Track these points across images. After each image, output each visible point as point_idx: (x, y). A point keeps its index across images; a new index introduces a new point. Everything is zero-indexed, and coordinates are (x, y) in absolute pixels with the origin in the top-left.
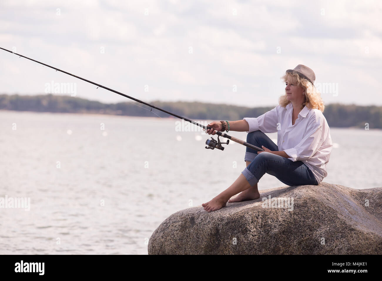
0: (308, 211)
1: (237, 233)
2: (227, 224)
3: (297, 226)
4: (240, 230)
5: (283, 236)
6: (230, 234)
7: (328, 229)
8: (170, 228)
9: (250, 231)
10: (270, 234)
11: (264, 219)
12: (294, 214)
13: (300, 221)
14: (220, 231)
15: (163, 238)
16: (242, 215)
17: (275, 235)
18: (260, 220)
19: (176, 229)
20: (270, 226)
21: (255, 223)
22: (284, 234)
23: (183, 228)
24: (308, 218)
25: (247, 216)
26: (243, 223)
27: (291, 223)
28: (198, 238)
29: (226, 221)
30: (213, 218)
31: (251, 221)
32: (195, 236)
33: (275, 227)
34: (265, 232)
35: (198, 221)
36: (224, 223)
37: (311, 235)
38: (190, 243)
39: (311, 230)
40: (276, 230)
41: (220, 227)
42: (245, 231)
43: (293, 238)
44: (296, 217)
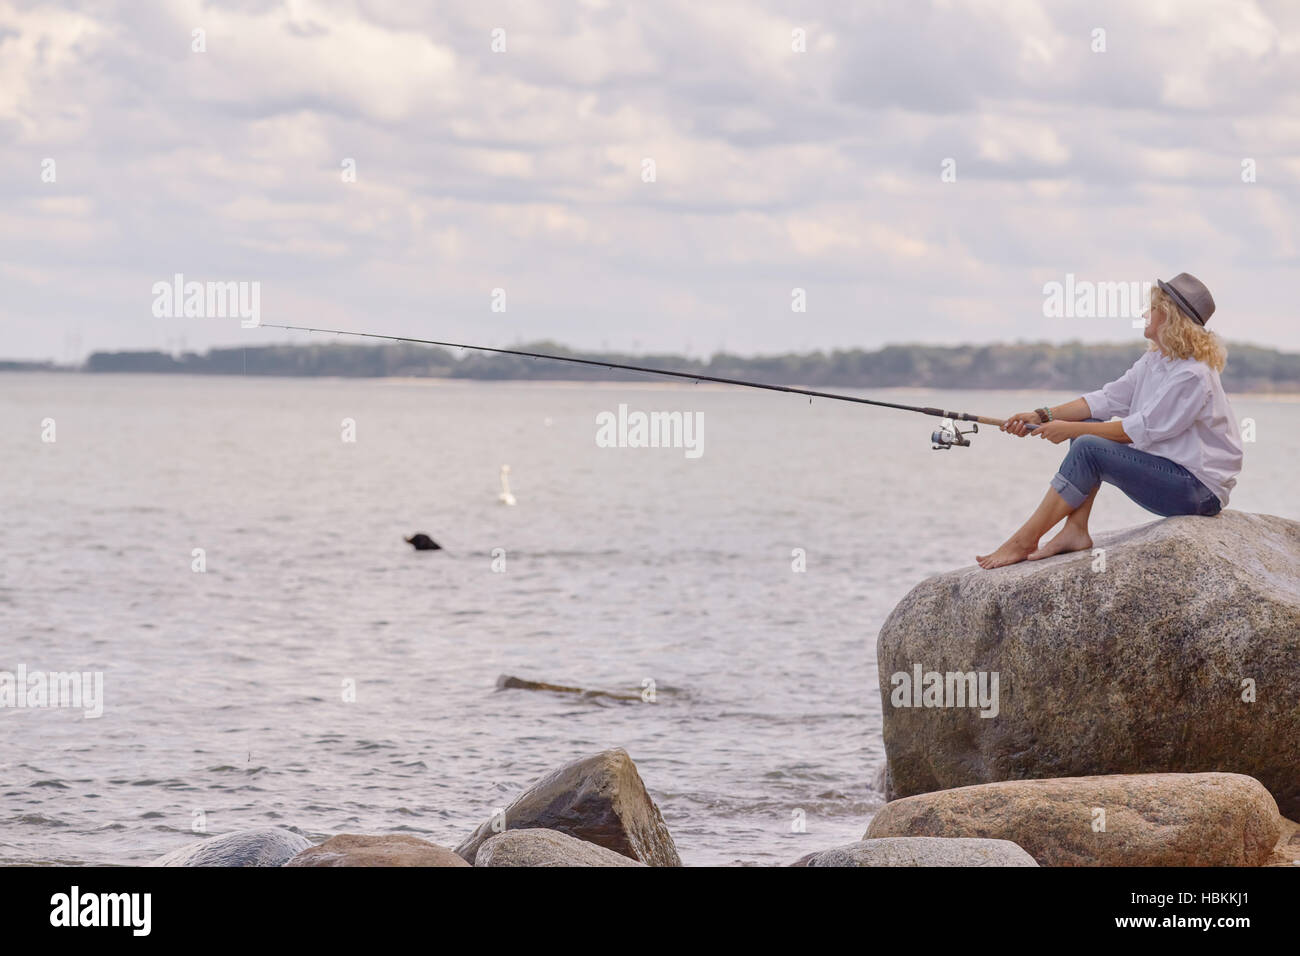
0: (1174, 566)
1: (1033, 613)
2: (1016, 595)
3: (1151, 595)
4: (1040, 606)
5: (1123, 615)
6: (1021, 615)
7: (1212, 600)
8: (916, 608)
9: (1059, 608)
10: (1098, 613)
11: (1086, 584)
12: (1147, 572)
13: (1158, 586)
14: (1003, 610)
15: (902, 628)
16: (1044, 577)
17: (1108, 614)
18: (1078, 587)
19: (926, 609)
20: (1098, 597)
21: (1070, 593)
22: (1124, 612)
23: (939, 606)
24: (1175, 579)
25: (1053, 579)
26: (1046, 592)
27: (1140, 590)
28: (965, 625)
29: (1014, 590)
30: (991, 586)
31: (1061, 588)
32: (959, 622)
33: (1108, 598)
34: (1088, 609)
35: (965, 592)
36: (1009, 593)
37: (1177, 613)
38: (951, 636)
39: (1178, 603)
40: (1108, 606)
41: (1004, 601)
42: (1049, 608)
43: (1141, 619)
44: (1149, 577)
